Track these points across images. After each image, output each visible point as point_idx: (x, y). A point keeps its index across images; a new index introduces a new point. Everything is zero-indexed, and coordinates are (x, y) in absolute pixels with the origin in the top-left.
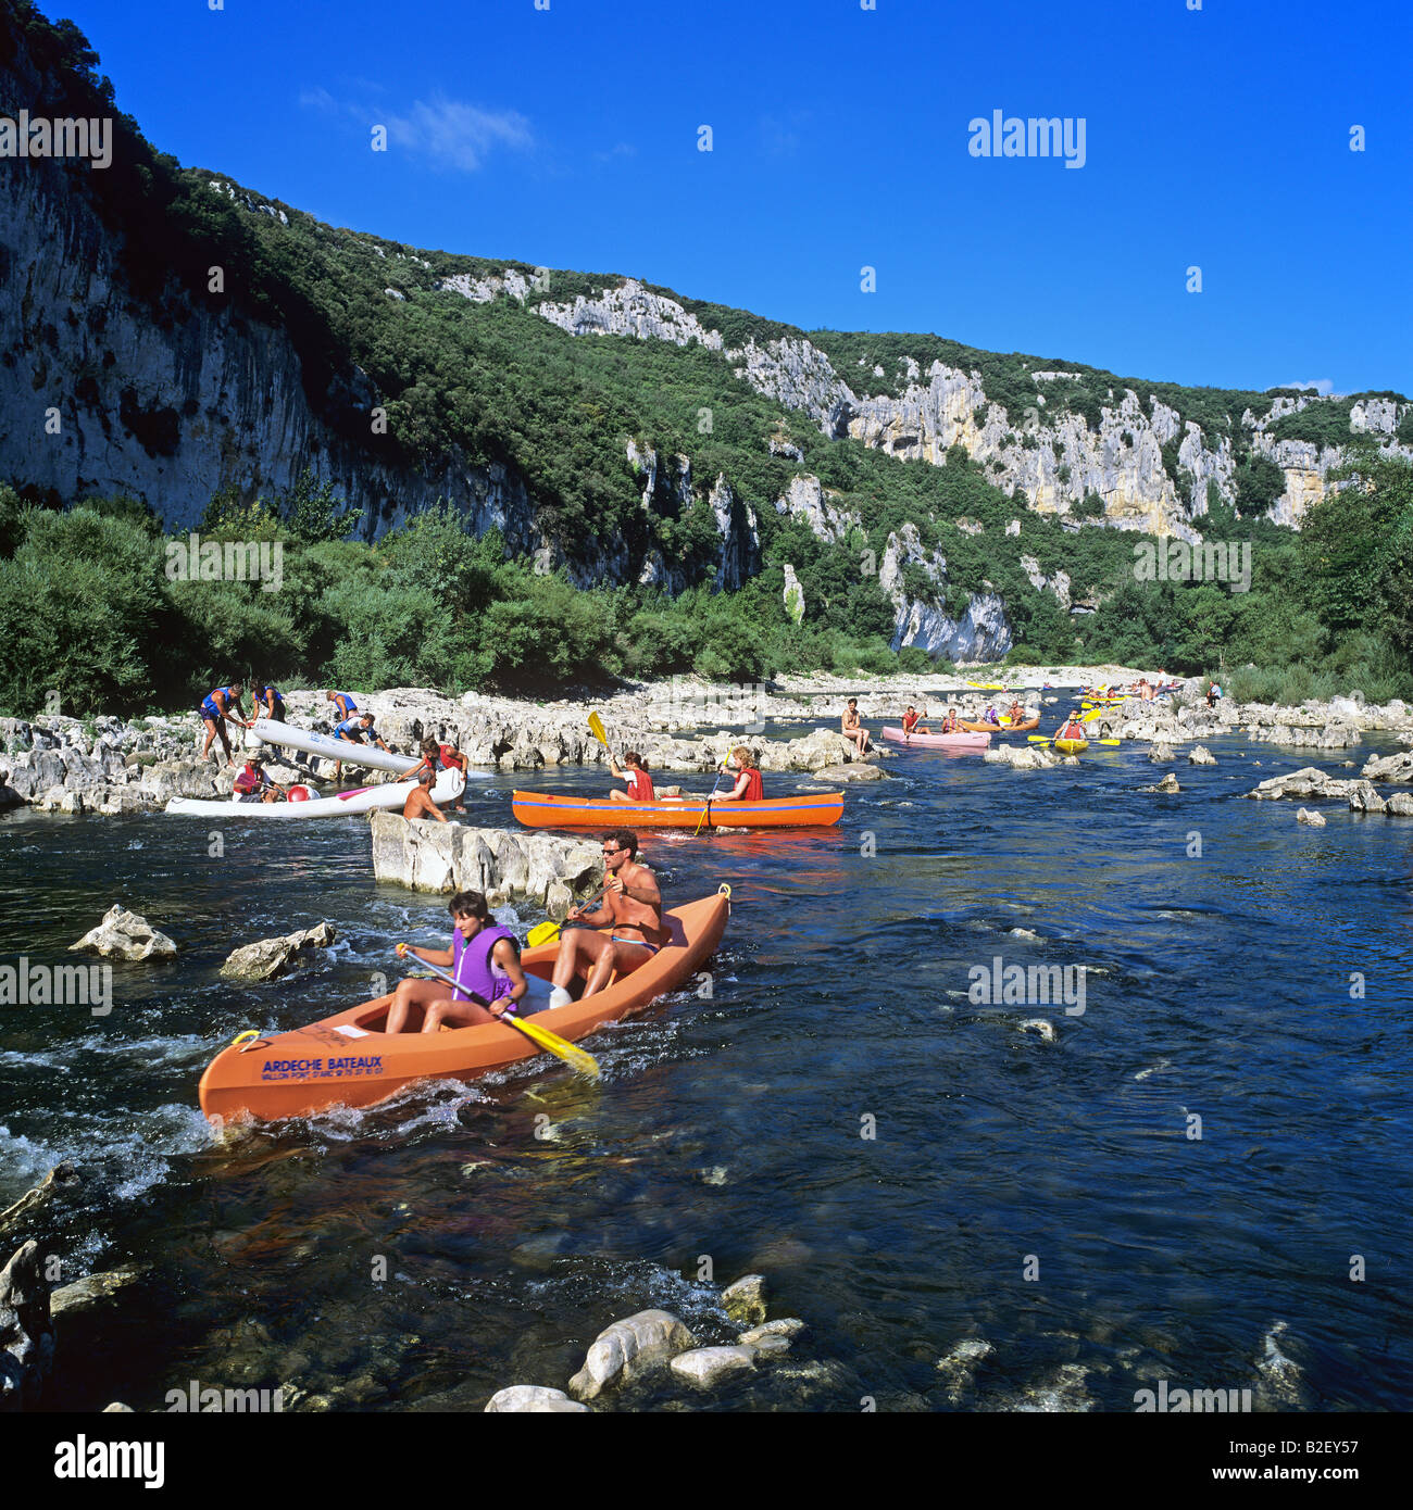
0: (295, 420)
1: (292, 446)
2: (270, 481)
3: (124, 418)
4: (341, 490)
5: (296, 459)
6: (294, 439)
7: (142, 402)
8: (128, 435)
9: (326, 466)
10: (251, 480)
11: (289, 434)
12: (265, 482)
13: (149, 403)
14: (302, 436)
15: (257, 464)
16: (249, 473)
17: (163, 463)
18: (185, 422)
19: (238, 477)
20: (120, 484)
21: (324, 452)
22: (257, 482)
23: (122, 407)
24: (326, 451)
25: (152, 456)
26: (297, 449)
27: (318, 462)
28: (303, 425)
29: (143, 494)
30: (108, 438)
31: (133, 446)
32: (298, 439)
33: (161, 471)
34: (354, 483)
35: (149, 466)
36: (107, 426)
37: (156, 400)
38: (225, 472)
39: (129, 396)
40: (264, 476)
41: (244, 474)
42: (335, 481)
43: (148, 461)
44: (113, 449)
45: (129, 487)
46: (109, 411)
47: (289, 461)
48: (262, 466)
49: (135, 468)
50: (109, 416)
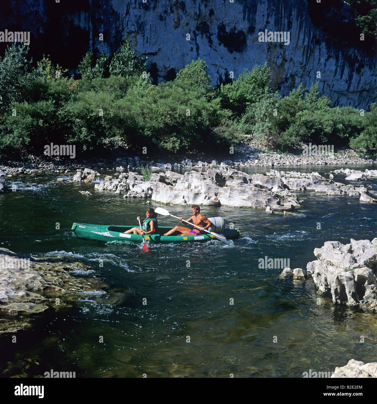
0: (305, 30)
1: (304, 42)
2: (291, 59)
3: (220, 37)
4: (333, 61)
5: (306, 48)
6: (304, 39)
7: (228, 30)
8: (220, 44)
9: (324, 50)
10: (282, 59)
11: (302, 37)
12: (289, 60)
13: (232, 29)
14: (309, 37)
15: (284, 52)
16: (281, 56)
17: (237, 55)
18: (250, 36)
19: (275, 59)
20: (215, 65)
21: (323, 44)
22: (285, 60)
23: (219, 32)
24: (324, 43)
25: (231, 52)
26: (306, 43)
27: (320, 49)
28: (310, 32)
29: (226, 69)
30: (210, 46)
31: (222, 49)
32: (307, 39)
33: (235, 58)
34: (340, 58)
35: (229, 56)
36: (210, 42)
37: (235, 28)
38: (269, 57)
39: (222, 28)
40: (288, 57)
41: (278, 57)
42: (329, 57)
43: (229, 54)
44: (212, 51)
45: (220, 67)
46: (212, 35)
47: (302, 49)
48: (287, 53)
49: (222, 58)
50: (212, 37)
